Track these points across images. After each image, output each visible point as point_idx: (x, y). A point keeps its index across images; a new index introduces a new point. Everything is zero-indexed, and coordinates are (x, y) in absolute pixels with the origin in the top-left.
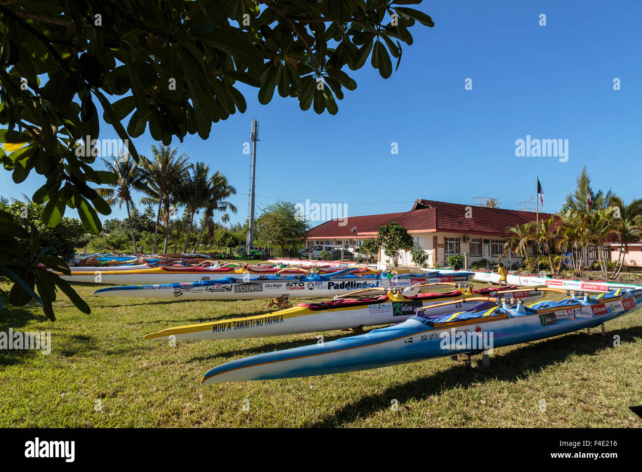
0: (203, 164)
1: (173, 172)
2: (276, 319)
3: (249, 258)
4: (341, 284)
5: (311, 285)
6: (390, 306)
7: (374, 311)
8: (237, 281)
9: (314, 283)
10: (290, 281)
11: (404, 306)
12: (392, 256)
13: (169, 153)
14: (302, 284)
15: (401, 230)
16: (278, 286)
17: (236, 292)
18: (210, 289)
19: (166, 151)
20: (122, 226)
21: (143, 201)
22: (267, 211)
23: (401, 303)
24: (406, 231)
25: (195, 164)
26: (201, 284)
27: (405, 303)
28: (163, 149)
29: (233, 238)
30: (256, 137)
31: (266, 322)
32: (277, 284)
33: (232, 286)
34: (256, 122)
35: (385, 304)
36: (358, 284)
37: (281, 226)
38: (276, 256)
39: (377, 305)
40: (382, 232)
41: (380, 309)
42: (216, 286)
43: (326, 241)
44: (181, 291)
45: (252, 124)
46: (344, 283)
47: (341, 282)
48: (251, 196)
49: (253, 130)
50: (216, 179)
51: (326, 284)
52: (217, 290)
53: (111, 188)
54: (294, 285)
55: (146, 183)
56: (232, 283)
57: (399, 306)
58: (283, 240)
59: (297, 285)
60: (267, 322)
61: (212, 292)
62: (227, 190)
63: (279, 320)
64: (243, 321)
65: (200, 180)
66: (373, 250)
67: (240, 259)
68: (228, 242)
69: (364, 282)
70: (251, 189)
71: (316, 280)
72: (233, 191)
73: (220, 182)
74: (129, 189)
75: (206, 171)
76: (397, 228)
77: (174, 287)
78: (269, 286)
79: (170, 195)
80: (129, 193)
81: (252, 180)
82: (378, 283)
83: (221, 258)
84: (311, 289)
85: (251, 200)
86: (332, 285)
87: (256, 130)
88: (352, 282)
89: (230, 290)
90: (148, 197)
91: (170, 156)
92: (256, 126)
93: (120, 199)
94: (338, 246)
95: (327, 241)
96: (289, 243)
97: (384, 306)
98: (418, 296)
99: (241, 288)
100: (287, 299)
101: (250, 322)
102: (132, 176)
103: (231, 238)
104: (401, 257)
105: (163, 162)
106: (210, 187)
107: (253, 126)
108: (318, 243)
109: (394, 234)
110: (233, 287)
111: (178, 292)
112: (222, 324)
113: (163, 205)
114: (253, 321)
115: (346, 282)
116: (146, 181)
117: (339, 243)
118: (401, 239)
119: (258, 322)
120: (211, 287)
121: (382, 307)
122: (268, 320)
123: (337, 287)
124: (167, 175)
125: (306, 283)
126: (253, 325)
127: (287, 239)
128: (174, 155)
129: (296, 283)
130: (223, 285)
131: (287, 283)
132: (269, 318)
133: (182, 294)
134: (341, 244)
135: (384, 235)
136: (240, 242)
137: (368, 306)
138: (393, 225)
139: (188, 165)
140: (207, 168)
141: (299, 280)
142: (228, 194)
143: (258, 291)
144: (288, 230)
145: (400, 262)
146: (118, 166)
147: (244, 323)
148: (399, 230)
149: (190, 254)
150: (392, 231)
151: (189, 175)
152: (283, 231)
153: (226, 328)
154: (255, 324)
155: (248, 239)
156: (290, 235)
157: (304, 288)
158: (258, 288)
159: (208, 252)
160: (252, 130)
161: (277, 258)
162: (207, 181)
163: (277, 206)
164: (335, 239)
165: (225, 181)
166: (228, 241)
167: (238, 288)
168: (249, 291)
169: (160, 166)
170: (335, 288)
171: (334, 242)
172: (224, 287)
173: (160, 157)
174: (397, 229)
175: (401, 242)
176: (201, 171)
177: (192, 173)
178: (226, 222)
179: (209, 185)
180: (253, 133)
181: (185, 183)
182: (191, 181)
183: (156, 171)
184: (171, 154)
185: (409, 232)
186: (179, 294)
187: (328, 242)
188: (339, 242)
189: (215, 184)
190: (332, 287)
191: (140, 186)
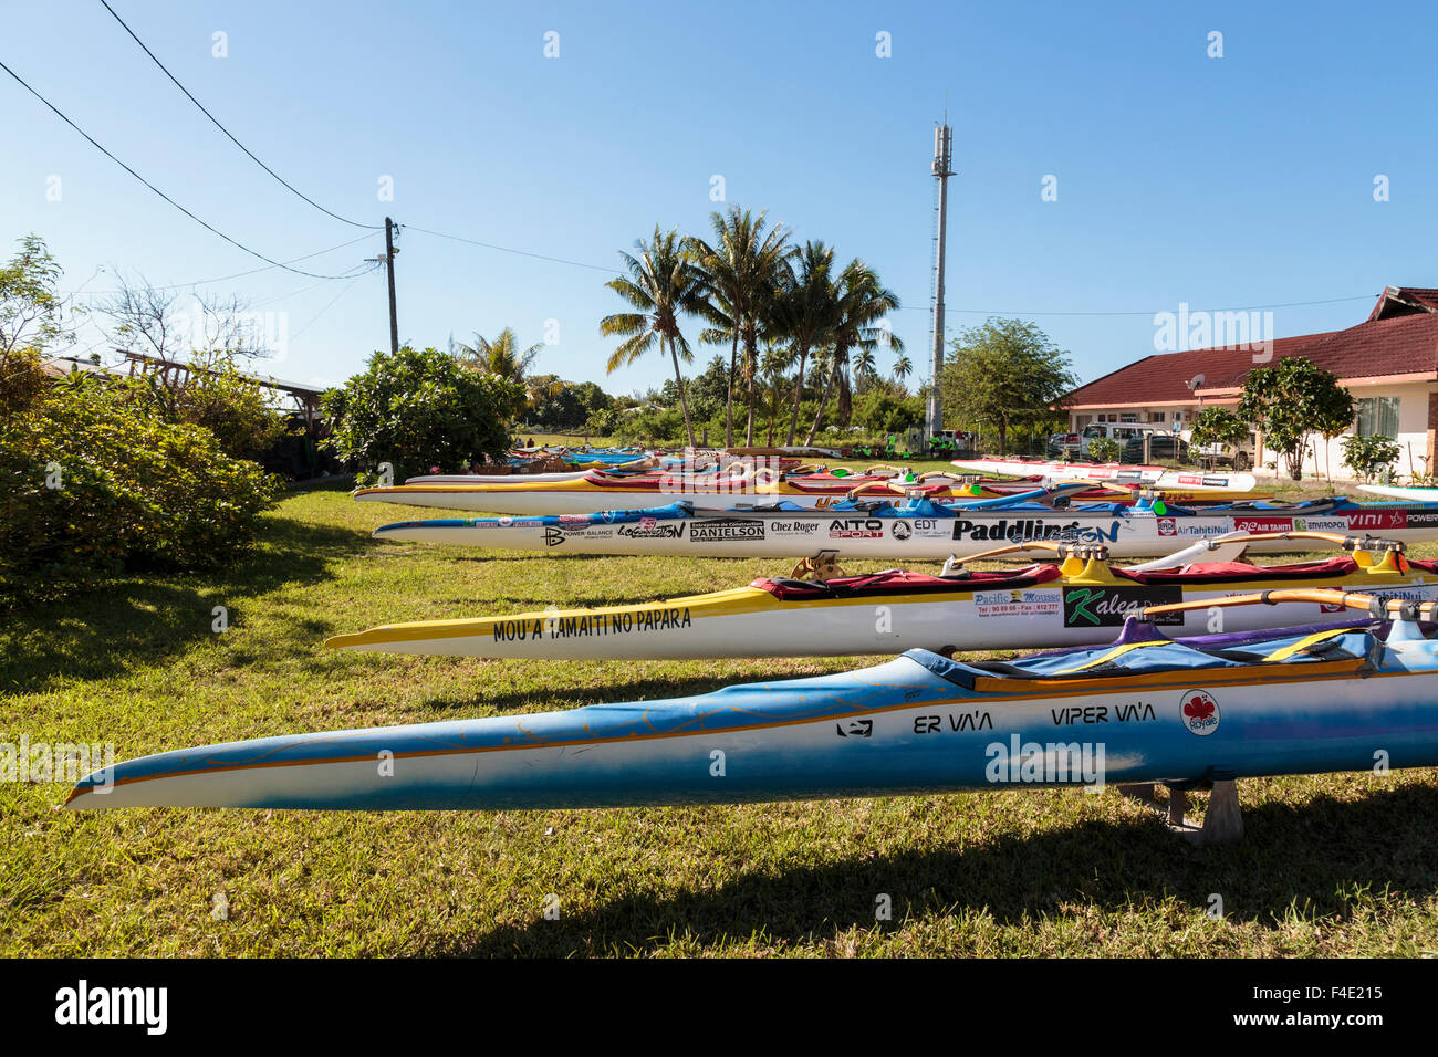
0: (820, 246)
1: (757, 268)
2: (669, 618)
3: (928, 455)
4: (994, 528)
5: (901, 528)
6: (1053, 598)
7: (995, 609)
8: (696, 513)
9: (911, 522)
10: (840, 514)
11: (1108, 598)
12: (1284, 450)
13: (748, 229)
14: (877, 525)
15: (1316, 379)
16: (807, 528)
17: (693, 538)
18: (629, 530)
19: (742, 222)
20: (694, 391)
21: (706, 338)
22: (963, 345)
23: (1094, 589)
24: (1332, 379)
25: (803, 246)
26: (608, 519)
27: (1110, 592)
28: (736, 219)
29: (901, 411)
30: (945, 168)
31: (639, 623)
32: (802, 522)
33: (684, 525)
34: (946, 129)
35: (1038, 590)
36: (1049, 529)
37: (995, 379)
38: (988, 451)
39: (1007, 593)
40: (1255, 387)
41: (1017, 605)
42: (644, 525)
43: (1123, 415)
44: (560, 533)
45: (937, 135)
46: (1003, 524)
47: (996, 522)
48: (935, 311)
49: (939, 150)
50: (852, 276)
51: (947, 525)
52: (645, 534)
53: (639, 313)
54: (852, 527)
55: (707, 298)
56: (685, 517)
57: (1088, 600)
58: (999, 414)
59: (862, 527)
60: (643, 625)
61: (633, 537)
62: (879, 300)
63: (680, 622)
64: (574, 619)
65: (815, 280)
66: (1231, 435)
67: (907, 459)
68: (890, 420)
69: (1070, 522)
70: (936, 295)
71: (918, 514)
72: (893, 302)
73: (863, 284)
74: (674, 314)
75: (829, 260)
76: (1300, 373)
77: (545, 524)
78: (781, 527)
79: (757, 322)
80: (673, 320)
81: (937, 272)
82: (1116, 526)
83: (863, 457)
84: (901, 537)
85: (935, 320)
86: (967, 529)
87: (945, 150)
88: (1030, 524)
89: (680, 535)
90: (712, 328)
91: (750, 234)
92: (946, 139)
93: (659, 334)
94: (1153, 426)
95: (1126, 415)
96: (1016, 420)
97: (1030, 596)
98: (1182, 572)
99: (707, 530)
100: (831, 560)
101: (594, 621)
102: (678, 284)
103: (896, 411)
104: (1310, 455)
105: (736, 248)
106: (840, 297)
107: (939, 139)
108: (1101, 419)
109: (1289, 391)
110: (687, 528)
111: (554, 536)
112: (518, 622)
113: (741, 344)
114: (602, 620)
115: (1011, 522)
116: (704, 293)
117: (1158, 417)
118: (1313, 403)
119: (618, 623)
120: (633, 526)
121: (1023, 599)
122: (648, 620)
123: (981, 534)
124: (745, 275)
125: (887, 523)
126: (602, 629)
127: (1011, 410)
128: (758, 231)
129: (857, 523)
130: (660, 523)
131: (832, 521)
132: (649, 613)
133: (563, 540)
134: (1163, 420)
135: (1260, 392)
136: (917, 421)
137: (975, 594)
138: (1288, 364)
139: (789, 250)
140: (831, 253)
141: (867, 514)
142: (879, 312)
143: (752, 538)
144: (1013, 390)
145: (1308, 467)
146: (652, 266)
147: (578, 622)
148: (1307, 378)
149: (801, 448)
150: (1284, 384)
151: (791, 271)
152: (1002, 392)
153: (529, 634)
154: (610, 628)
155: (931, 413)
156: (1020, 403)
157: (881, 535)
158: (751, 532)
159: (841, 443)
160: (936, 150)
161: (990, 456)
162: (832, 282)
163: (987, 333)
164: (1145, 409)
165: (872, 279)
166: (889, 417)
167: (700, 530)
168: (729, 539)
169: (732, 257)
170: (974, 536)
171: (1144, 417)
172: (665, 527)
173: (730, 240)
174: (1300, 377)
175: (1310, 412)
176: (818, 261)
177: (798, 268)
178: (903, 376)
179: (837, 292)
180: (938, 157)
181: (782, 290)
182: (796, 285)
183: (723, 271)
184: (752, 227)
185: (1341, 384)
186: (557, 540)
187: (1130, 416)
188: (1156, 415)
189: (850, 288)
190: (966, 536)
191: (696, 305)
